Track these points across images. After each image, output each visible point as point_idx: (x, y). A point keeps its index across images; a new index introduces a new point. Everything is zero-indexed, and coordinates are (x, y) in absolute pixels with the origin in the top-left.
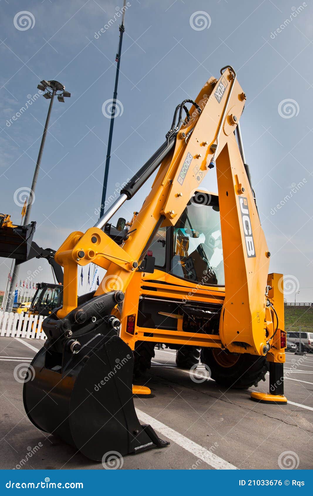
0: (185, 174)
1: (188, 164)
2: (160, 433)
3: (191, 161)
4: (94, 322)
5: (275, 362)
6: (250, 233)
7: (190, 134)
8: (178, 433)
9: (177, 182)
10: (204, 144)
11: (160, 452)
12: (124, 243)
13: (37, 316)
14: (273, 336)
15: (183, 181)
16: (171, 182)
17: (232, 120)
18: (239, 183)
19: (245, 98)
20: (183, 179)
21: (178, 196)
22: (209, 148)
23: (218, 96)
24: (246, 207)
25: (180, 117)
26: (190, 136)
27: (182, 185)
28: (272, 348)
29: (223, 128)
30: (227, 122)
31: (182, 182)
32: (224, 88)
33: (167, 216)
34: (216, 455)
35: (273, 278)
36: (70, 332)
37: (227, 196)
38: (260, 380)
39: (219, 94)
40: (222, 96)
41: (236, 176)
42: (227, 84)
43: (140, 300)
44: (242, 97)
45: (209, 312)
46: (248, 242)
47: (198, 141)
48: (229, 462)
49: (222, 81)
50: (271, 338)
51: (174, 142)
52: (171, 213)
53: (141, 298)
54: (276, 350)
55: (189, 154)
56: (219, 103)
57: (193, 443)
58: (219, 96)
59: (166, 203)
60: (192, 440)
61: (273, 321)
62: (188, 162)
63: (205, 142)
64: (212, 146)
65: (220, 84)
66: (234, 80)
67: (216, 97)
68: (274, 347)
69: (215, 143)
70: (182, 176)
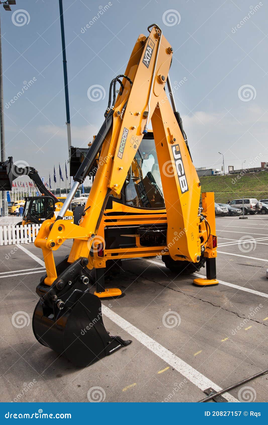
0: (124, 148)
1: (125, 138)
2: (127, 332)
3: (127, 134)
4: (70, 284)
5: (209, 258)
6: (183, 173)
7: (124, 109)
8: (138, 330)
9: (118, 157)
10: (137, 114)
11: (126, 349)
12: (83, 218)
13: (29, 225)
14: (207, 241)
15: (123, 155)
16: (113, 158)
17: (160, 80)
18: (171, 135)
19: (172, 52)
20: (122, 153)
21: (120, 169)
22: (142, 115)
23: (146, 61)
24: (178, 152)
25: (114, 96)
26: (124, 111)
27: (121, 159)
28: (207, 248)
29: (154, 90)
30: (156, 82)
31: (121, 156)
32: (151, 50)
33: (112, 189)
34: (161, 346)
35: (206, 197)
36: (55, 297)
37: (162, 146)
38: (201, 267)
39: (148, 58)
40: (150, 60)
41: (168, 129)
42: (153, 45)
43: (105, 230)
44: (169, 51)
45: (158, 231)
46: (182, 181)
47: (131, 114)
48: (169, 350)
49: (149, 44)
50: (205, 243)
51: (111, 120)
52: (115, 186)
53: (106, 228)
54: (210, 250)
55: (125, 129)
56: (148, 67)
57: (148, 337)
58: (148, 60)
59: (110, 177)
60: (148, 335)
61: (207, 230)
62: (124, 137)
63: (138, 113)
64: (144, 113)
65: (147, 47)
66: (160, 38)
67: (144, 62)
68: (208, 247)
69: (147, 110)
70: (121, 151)
